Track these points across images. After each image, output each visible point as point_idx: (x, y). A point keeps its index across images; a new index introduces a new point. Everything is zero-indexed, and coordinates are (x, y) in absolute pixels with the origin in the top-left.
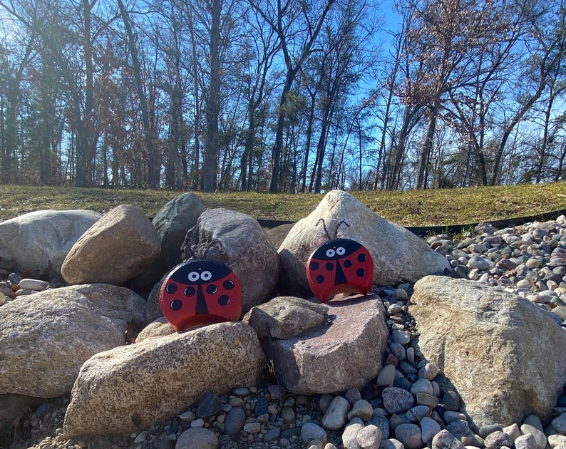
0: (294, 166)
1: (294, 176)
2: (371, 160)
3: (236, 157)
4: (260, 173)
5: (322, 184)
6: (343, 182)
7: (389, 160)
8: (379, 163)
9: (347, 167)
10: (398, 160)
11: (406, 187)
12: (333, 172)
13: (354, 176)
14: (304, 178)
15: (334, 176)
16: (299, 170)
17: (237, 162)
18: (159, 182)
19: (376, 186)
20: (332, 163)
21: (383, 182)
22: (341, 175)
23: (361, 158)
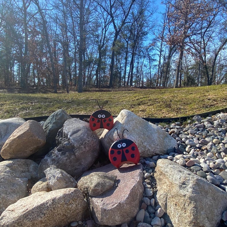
0: (120, 73)
1: (120, 78)
2: (155, 69)
3: (93, 70)
4: (105, 77)
5: (133, 80)
6: (143, 79)
7: (163, 69)
8: (159, 71)
9: (144, 72)
10: (167, 69)
11: (172, 80)
12: (138, 75)
13: (148, 76)
14: (125, 78)
15: (139, 76)
16: (123, 75)
17: (94, 72)
18: (59, 82)
19: (158, 81)
20: (138, 71)
21: (161, 79)
22: (142, 76)
23: (150, 68)
